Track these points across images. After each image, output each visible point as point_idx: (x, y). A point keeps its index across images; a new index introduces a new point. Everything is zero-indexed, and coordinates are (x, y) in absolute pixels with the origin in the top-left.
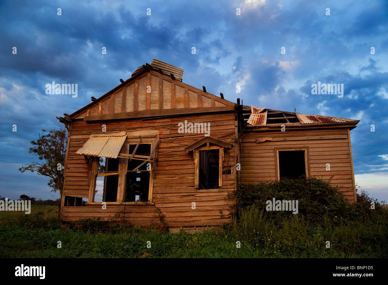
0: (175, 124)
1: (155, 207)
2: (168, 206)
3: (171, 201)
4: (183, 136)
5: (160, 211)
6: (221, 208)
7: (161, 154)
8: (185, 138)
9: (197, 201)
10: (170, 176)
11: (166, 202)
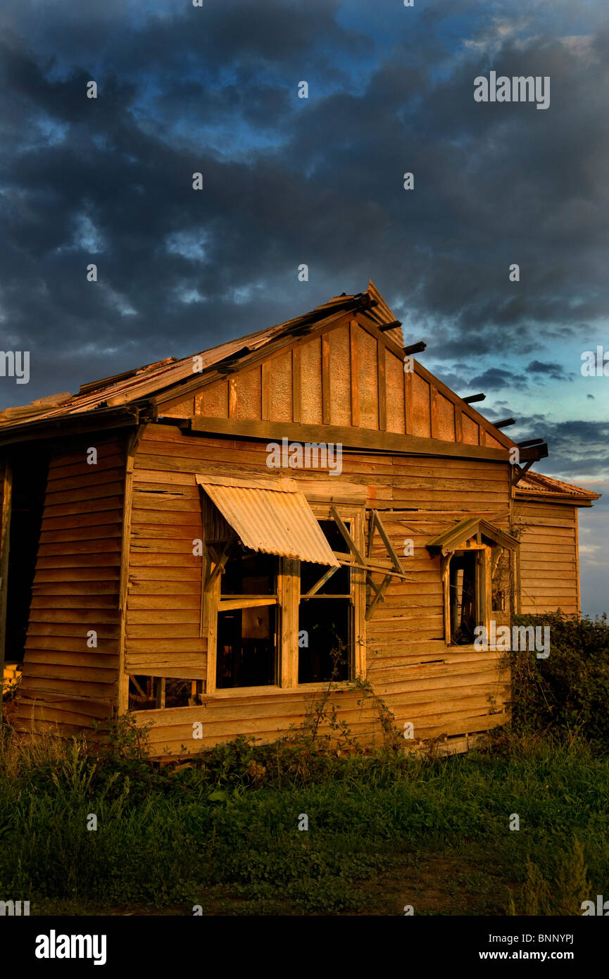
0: (400, 473)
1: (371, 695)
2: (396, 691)
3: (403, 676)
4: (417, 510)
5: (383, 706)
6: (490, 691)
7: (376, 551)
8: (422, 515)
9: (450, 674)
10: (398, 612)
11: (392, 680)
